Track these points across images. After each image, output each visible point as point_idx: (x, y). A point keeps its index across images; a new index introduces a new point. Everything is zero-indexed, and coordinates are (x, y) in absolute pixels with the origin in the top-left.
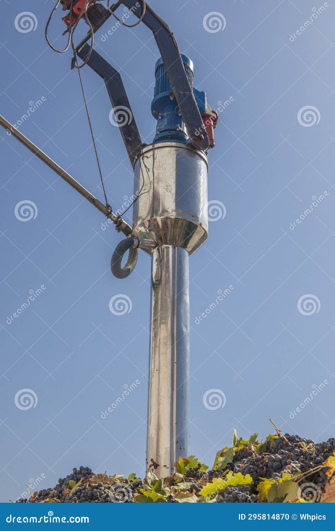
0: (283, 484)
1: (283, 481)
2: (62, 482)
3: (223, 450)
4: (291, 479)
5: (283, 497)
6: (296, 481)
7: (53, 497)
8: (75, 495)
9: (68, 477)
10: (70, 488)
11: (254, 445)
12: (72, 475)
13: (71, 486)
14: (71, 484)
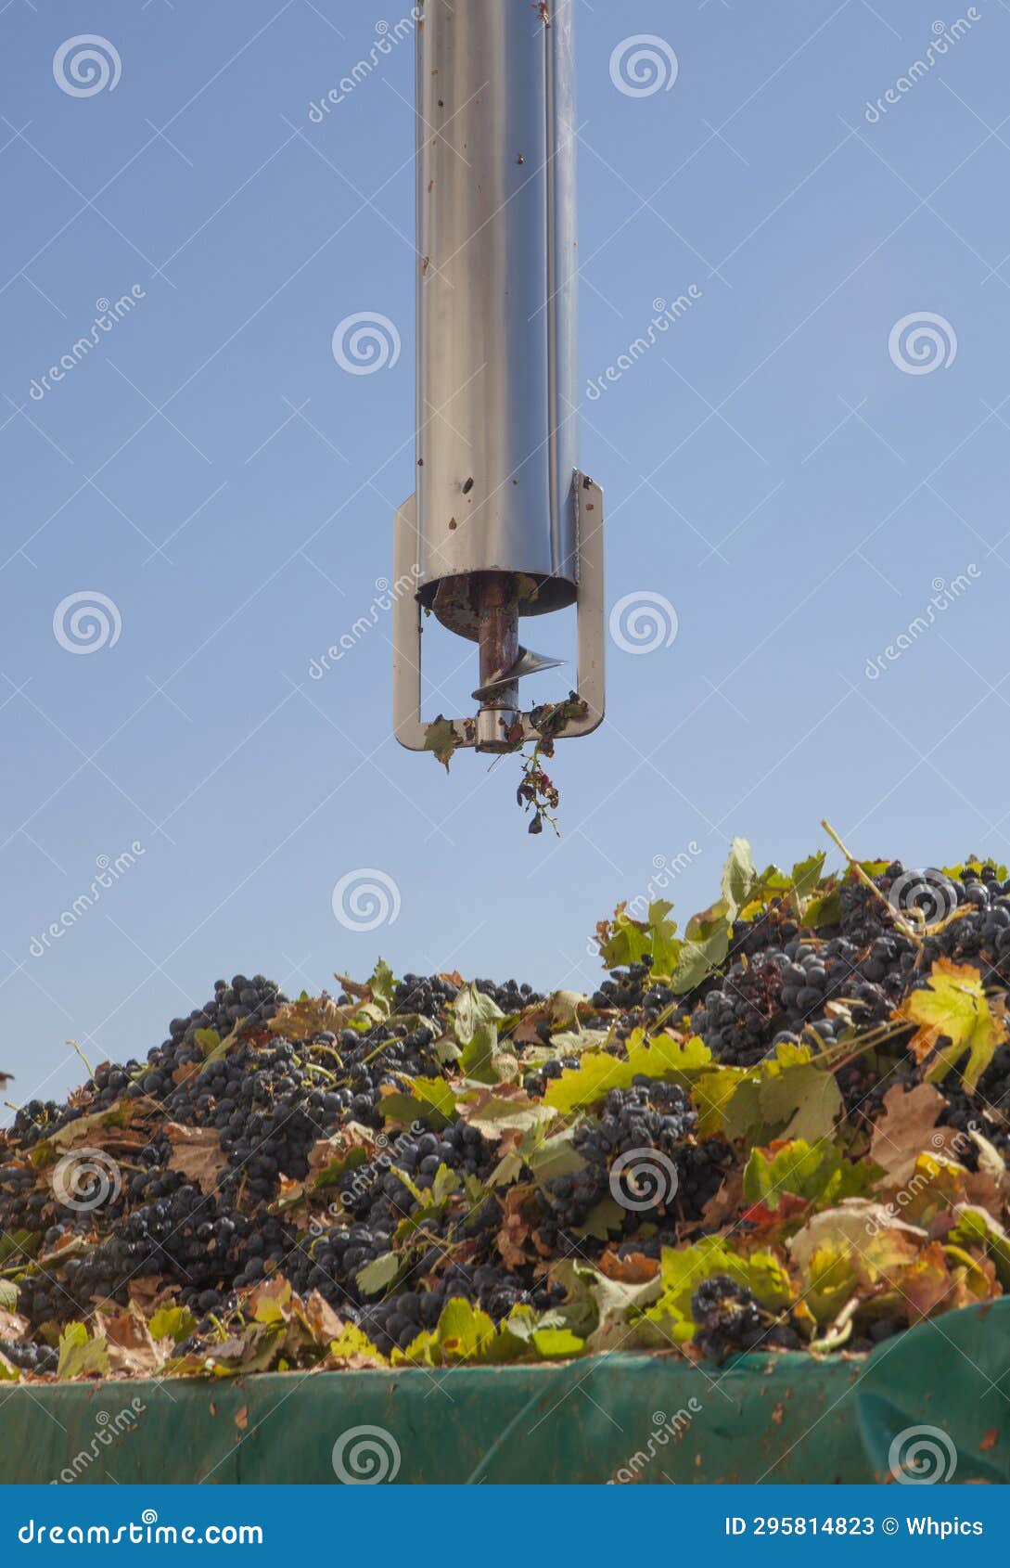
0: (781, 1077)
1: (781, 1068)
2: (178, 1028)
3: (710, 911)
4: (810, 1059)
5: (786, 1120)
6: (828, 1068)
7: (138, 1093)
8: (207, 1089)
9: (196, 1015)
10: (200, 1057)
11: (814, 891)
12: (210, 1008)
13: (202, 1048)
14: (201, 1044)
